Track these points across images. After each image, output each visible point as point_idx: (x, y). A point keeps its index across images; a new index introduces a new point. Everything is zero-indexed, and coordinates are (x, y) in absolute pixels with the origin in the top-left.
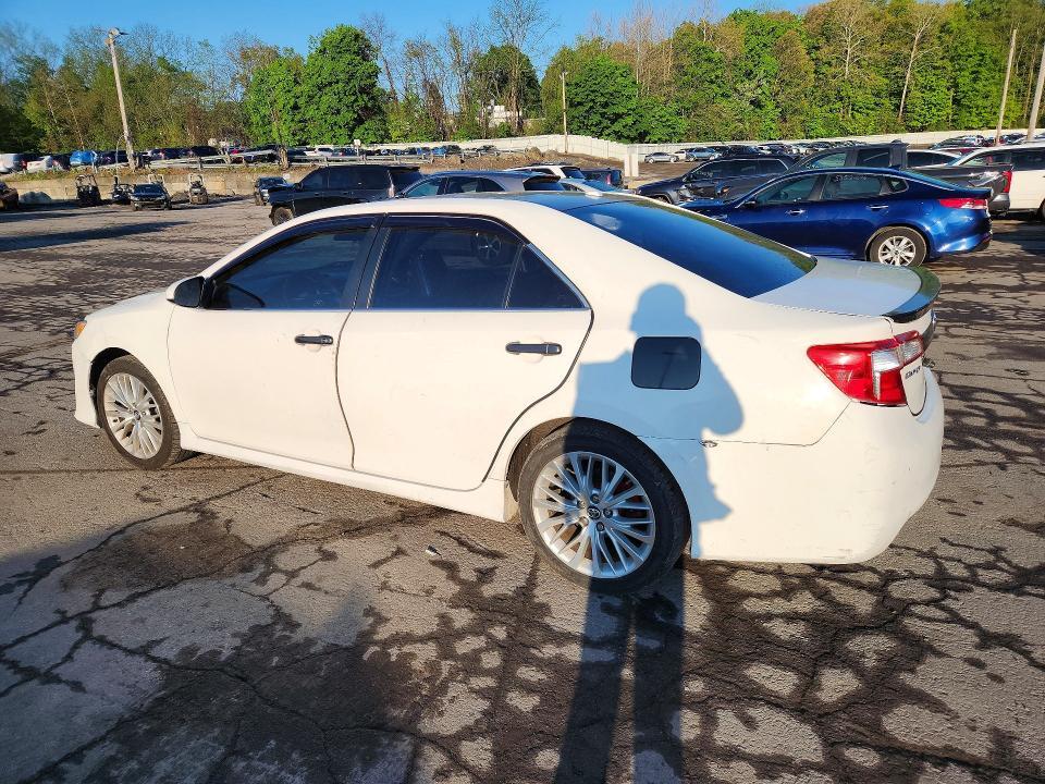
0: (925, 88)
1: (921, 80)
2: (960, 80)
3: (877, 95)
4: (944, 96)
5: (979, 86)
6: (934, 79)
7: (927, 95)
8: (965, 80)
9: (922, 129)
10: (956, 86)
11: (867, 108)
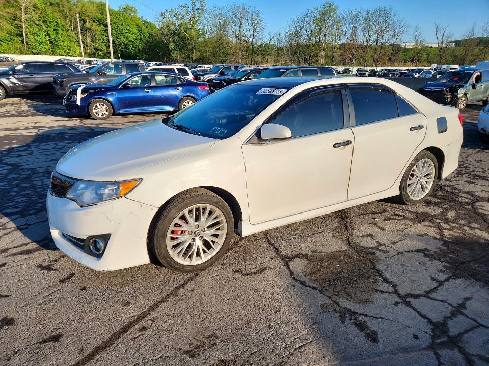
0: (34, 33)
1: (31, 30)
2: (50, 32)
3: (10, 34)
4: (43, 38)
5: (59, 36)
6: (37, 29)
7: (37, 37)
8: (52, 33)
9: (39, 54)
10: (49, 35)
11: (6, 40)
